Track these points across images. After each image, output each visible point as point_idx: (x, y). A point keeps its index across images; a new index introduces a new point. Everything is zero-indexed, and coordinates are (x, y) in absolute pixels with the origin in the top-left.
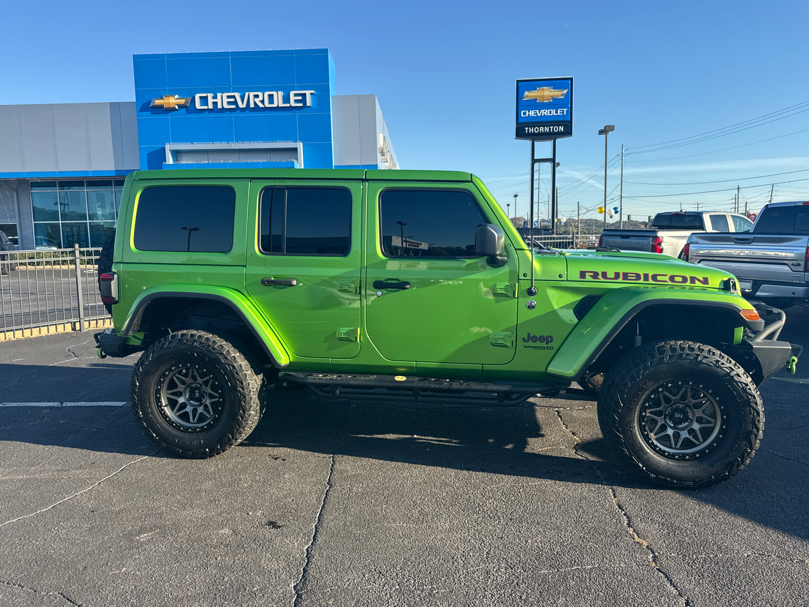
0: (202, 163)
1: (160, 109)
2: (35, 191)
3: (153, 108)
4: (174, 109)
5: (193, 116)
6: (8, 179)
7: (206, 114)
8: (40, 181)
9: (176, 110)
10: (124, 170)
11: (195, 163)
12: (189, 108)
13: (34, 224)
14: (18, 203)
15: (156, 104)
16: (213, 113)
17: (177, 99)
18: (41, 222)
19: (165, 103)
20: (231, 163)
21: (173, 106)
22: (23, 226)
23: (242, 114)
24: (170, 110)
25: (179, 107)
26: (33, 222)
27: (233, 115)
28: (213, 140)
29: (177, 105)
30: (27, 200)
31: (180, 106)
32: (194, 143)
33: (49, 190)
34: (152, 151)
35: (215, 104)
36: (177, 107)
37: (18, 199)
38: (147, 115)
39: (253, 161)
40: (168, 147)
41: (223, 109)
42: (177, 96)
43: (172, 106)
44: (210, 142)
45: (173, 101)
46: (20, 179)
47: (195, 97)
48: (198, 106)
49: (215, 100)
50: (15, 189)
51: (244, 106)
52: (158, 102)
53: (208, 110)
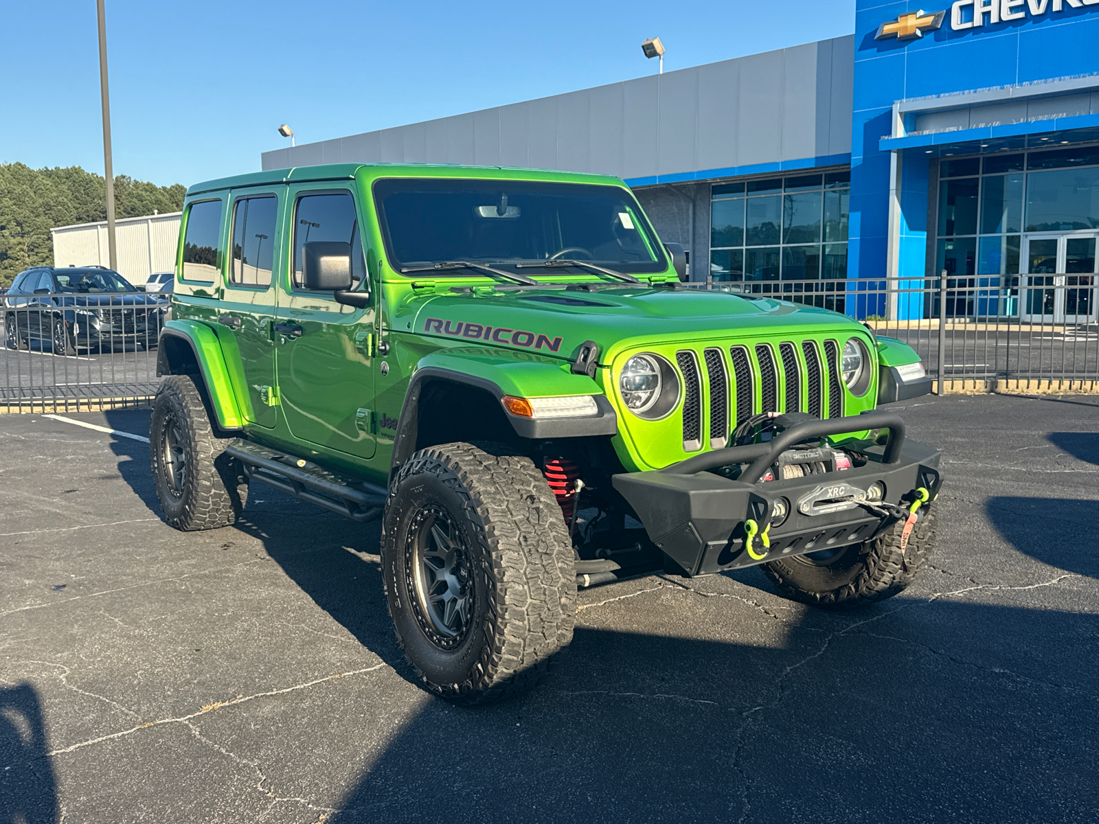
0: (947, 131)
1: (893, 41)
2: (717, 199)
3: (881, 40)
4: (914, 38)
5: (947, 44)
6: (685, 184)
7: (970, 39)
8: (724, 183)
9: (918, 38)
10: (828, 157)
11: (933, 132)
12: (939, 31)
13: (712, 251)
14: (694, 219)
15: (884, 33)
16: (983, 33)
17: (921, 17)
18: (720, 249)
19: (900, 29)
20: (998, 126)
21: (912, 32)
22: (697, 254)
23: (1037, 28)
24: (908, 40)
25: (922, 33)
26: (710, 249)
27: (1019, 31)
28: (974, 85)
29: (919, 28)
30: (705, 214)
31: (925, 30)
32: (942, 95)
33: (734, 197)
34: (873, 118)
35: (987, 15)
36: (919, 33)
37: (694, 213)
38: (872, 56)
39: (1040, 118)
40: (897, 108)
41: (1002, 24)
42: (921, 12)
43: (910, 32)
44: (970, 89)
45: (912, 22)
46: (700, 182)
47: (951, 8)
48: (956, 24)
49: (987, 9)
50: (692, 198)
51: (1042, 10)
52: (888, 28)
53: (973, 28)
